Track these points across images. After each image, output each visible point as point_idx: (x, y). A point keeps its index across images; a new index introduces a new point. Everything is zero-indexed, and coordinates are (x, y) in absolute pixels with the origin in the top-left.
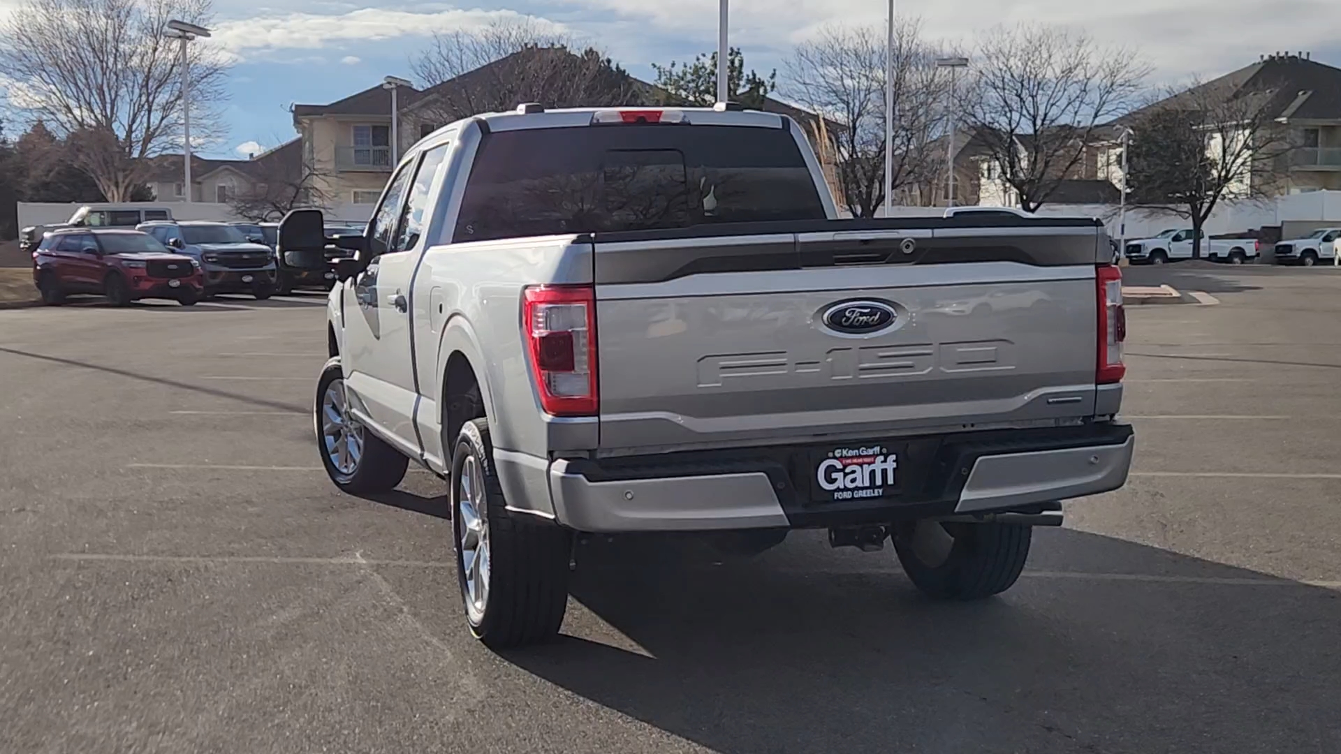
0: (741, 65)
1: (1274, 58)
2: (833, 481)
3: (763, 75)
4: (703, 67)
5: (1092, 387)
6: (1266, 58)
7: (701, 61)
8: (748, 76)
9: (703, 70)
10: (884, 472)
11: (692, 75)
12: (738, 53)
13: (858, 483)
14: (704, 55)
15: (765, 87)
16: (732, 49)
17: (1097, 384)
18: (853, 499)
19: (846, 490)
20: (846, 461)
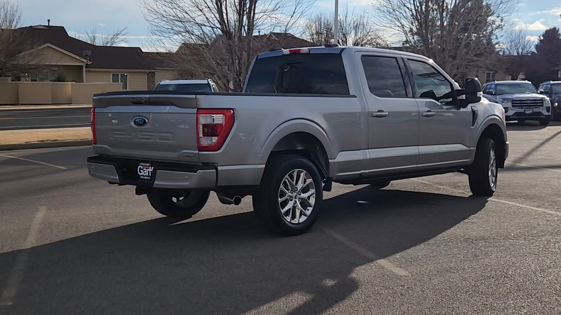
2: (141, 172)
5: (197, 152)
10: (151, 171)
13: (146, 174)
17: (199, 151)
18: (144, 179)
19: (143, 176)
20: (144, 167)
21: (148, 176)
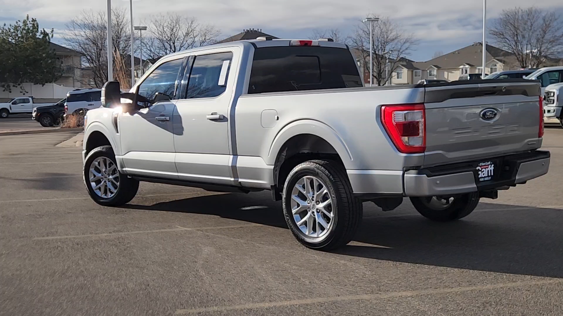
0: (38, 26)
1: (249, 31)
2: (479, 174)
3: (48, 31)
4: (19, 26)
6: (245, 31)
7: (18, 24)
8: (41, 31)
9: (19, 28)
10: (491, 170)
11: (14, 30)
12: (36, 21)
13: (485, 175)
14: (19, 21)
15: (49, 36)
16: (33, 19)
17: (538, 138)
18: (484, 181)
19: (482, 178)
20: (482, 167)
21: (488, 176)
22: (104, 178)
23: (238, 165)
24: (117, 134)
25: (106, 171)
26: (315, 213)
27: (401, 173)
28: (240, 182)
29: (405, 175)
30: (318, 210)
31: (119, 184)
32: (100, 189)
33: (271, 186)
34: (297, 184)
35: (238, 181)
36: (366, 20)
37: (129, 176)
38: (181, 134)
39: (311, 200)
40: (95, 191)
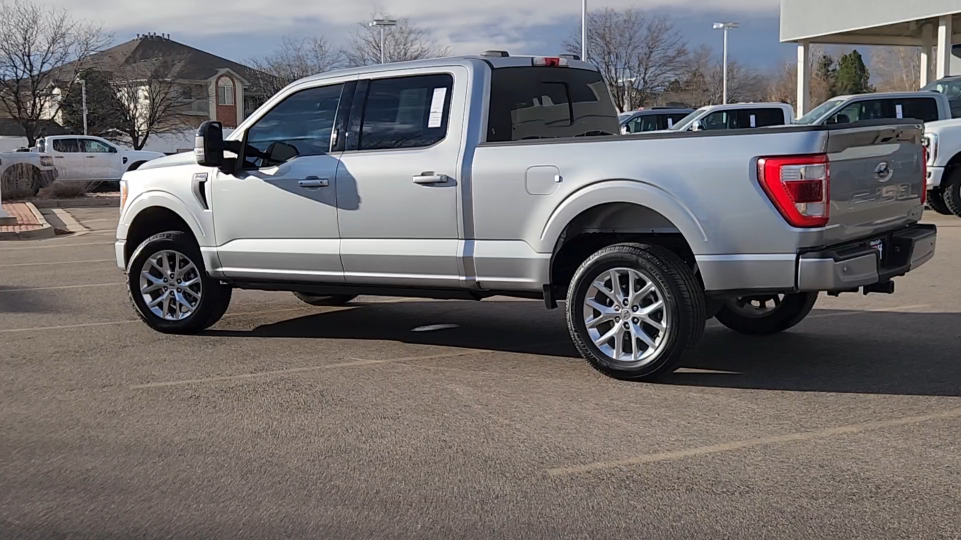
1: (147, 36)
6: (141, 36)
22: (169, 287)
23: (475, 255)
24: (206, 211)
25: (173, 274)
26: (631, 324)
27: (793, 257)
28: (479, 283)
29: (801, 260)
30: (635, 320)
31: (200, 295)
32: (160, 305)
33: (544, 286)
34: (597, 280)
35: (475, 280)
36: (375, 23)
37: (224, 281)
38: (356, 207)
39: (623, 305)
40: (152, 309)
